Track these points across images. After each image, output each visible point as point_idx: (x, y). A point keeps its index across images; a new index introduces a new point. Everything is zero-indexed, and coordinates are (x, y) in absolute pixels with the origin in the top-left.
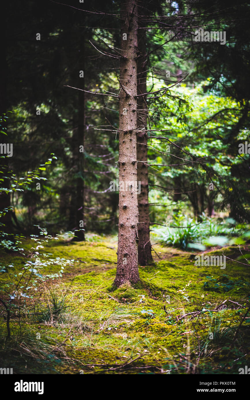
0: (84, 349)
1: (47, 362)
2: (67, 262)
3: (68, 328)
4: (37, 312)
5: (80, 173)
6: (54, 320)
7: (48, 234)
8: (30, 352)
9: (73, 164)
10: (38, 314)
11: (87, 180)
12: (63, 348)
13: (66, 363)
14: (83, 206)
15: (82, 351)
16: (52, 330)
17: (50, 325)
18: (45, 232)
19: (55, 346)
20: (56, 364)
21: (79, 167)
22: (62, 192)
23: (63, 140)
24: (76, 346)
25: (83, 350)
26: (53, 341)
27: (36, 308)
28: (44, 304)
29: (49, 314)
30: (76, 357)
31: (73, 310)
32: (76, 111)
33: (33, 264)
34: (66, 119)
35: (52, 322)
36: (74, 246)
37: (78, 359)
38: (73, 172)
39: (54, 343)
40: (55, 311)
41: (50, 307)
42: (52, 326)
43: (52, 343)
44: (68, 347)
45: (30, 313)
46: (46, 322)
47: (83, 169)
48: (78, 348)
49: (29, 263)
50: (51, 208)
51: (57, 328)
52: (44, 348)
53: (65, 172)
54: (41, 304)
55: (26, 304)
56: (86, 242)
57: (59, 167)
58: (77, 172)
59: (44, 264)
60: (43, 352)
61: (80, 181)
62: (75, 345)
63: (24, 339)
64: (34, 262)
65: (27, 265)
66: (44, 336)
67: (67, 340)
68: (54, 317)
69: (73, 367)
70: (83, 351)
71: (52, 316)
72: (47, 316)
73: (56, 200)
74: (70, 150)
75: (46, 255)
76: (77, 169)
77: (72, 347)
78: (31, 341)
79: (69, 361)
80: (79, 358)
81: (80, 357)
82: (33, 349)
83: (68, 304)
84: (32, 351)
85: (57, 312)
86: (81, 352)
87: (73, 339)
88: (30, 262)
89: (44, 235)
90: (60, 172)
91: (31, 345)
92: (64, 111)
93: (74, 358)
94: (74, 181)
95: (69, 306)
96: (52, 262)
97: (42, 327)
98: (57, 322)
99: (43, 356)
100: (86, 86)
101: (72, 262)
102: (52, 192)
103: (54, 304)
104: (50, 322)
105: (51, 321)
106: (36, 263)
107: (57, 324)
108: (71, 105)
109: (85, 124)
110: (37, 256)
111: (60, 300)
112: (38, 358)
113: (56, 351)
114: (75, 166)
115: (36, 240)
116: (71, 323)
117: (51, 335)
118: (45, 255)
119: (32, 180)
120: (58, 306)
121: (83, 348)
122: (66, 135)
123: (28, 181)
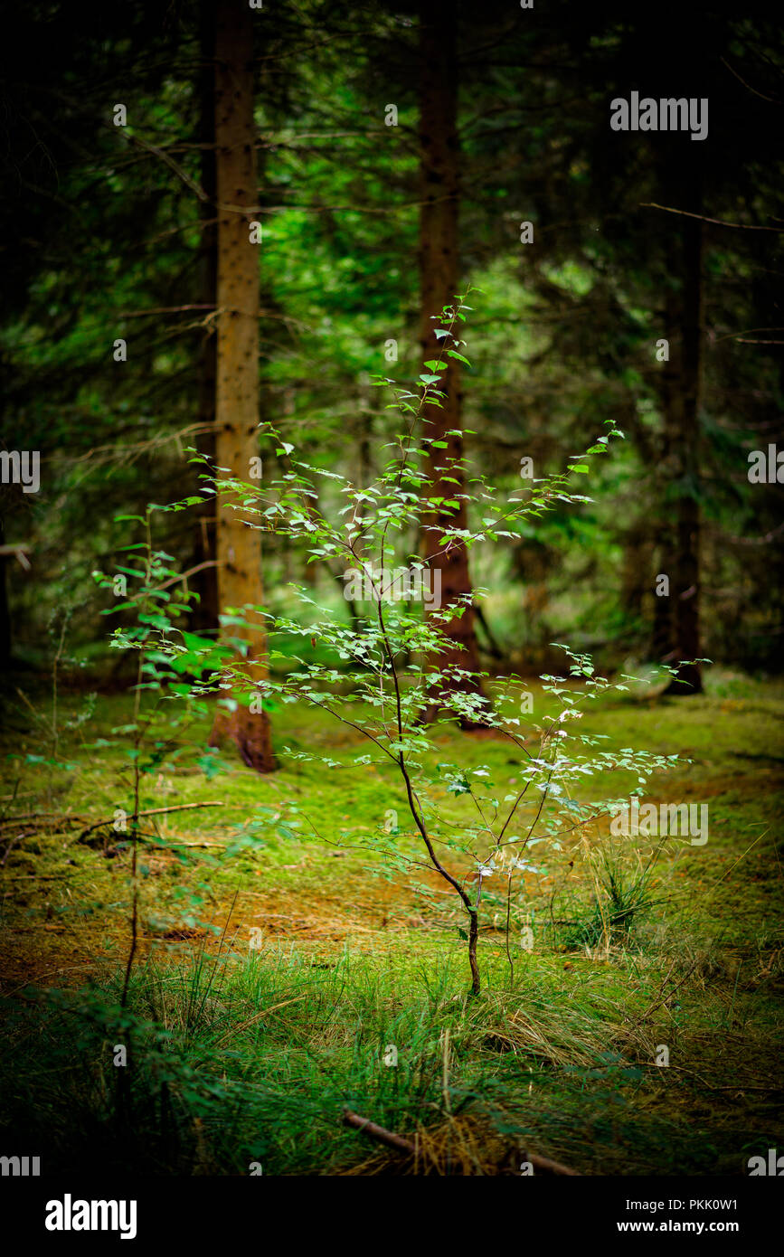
0: (709, 1037)
1: (597, 1076)
2: (655, 761)
3: (658, 970)
4: (561, 917)
5: (687, 480)
6: (612, 943)
7: (594, 675)
8: (543, 1041)
9: (665, 453)
10: (563, 923)
11: (710, 503)
12: (644, 1031)
13: (654, 1078)
14: (699, 586)
15: (703, 1045)
16: (609, 976)
17: (601, 958)
18: (587, 666)
19: (619, 1024)
20: (623, 1082)
21: (684, 460)
22: (632, 540)
23: (634, 378)
24: (687, 1026)
25: (707, 1039)
26: (614, 1010)
27: (557, 906)
28: (582, 894)
29: (599, 925)
30: (688, 1061)
31: (672, 913)
32: (676, 283)
33: (550, 767)
34: (643, 308)
35: (607, 951)
36: (669, 712)
37: (692, 1068)
38: (665, 478)
39: (615, 1016)
40: (616, 915)
41: (602, 904)
42: (609, 963)
43: (611, 1014)
44: (661, 1029)
45: (537, 920)
46: (588, 950)
47: (696, 468)
48: (692, 1034)
49: (536, 765)
50: (595, 589)
51: (623, 968)
52: (586, 1030)
53: (642, 477)
54: (572, 891)
55: (524, 892)
56: (708, 700)
57: (622, 461)
58: (679, 476)
59: (584, 769)
60: (583, 1043)
61: (688, 505)
62: (681, 1024)
63: (523, 1000)
64: (552, 762)
65: (531, 769)
66: (585, 995)
67: (657, 1008)
68: (615, 935)
69: (678, 1094)
70: (708, 1043)
71: (608, 930)
72: (591, 931)
73: (612, 565)
74: (658, 408)
75: (590, 739)
76: (678, 467)
77: (671, 1029)
78: (543, 1008)
79: (665, 1075)
80: (697, 1065)
81: (698, 1061)
82: (550, 1033)
83: (655, 895)
84: (550, 1040)
85: (622, 919)
86: (701, 1048)
87: (674, 1005)
88: (541, 762)
89: (583, 678)
90: (624, 477)
91: (543, 1020)
92: (636, 285)
93: (680, 1065)
94: (668, 506)
95: (659, 902)
96: (607, 761)
97: (576, 965)
98: (624, 949)
99: (580, 1057)
100: (706, 203)
101: (671, 762)
102: (599, 542)
103: (614, 893)
104: (601, 948)
105: (605, 945)
106: (558, 763)
107: (624, 957)
108: (661, 267)
109: (702, 325)
110: (562, 741)
111: (631, 881)
112: (568, 1061)
113: (624, 1042)
114: (674, 460)
115: (557, 692)
116: (668, 953)
117: (605, 990)
118: (585, 739)
119: (546, 504)
120: (625, 900)
121: (708, 1034)
122: (643, 361)
123: (534, 507)
